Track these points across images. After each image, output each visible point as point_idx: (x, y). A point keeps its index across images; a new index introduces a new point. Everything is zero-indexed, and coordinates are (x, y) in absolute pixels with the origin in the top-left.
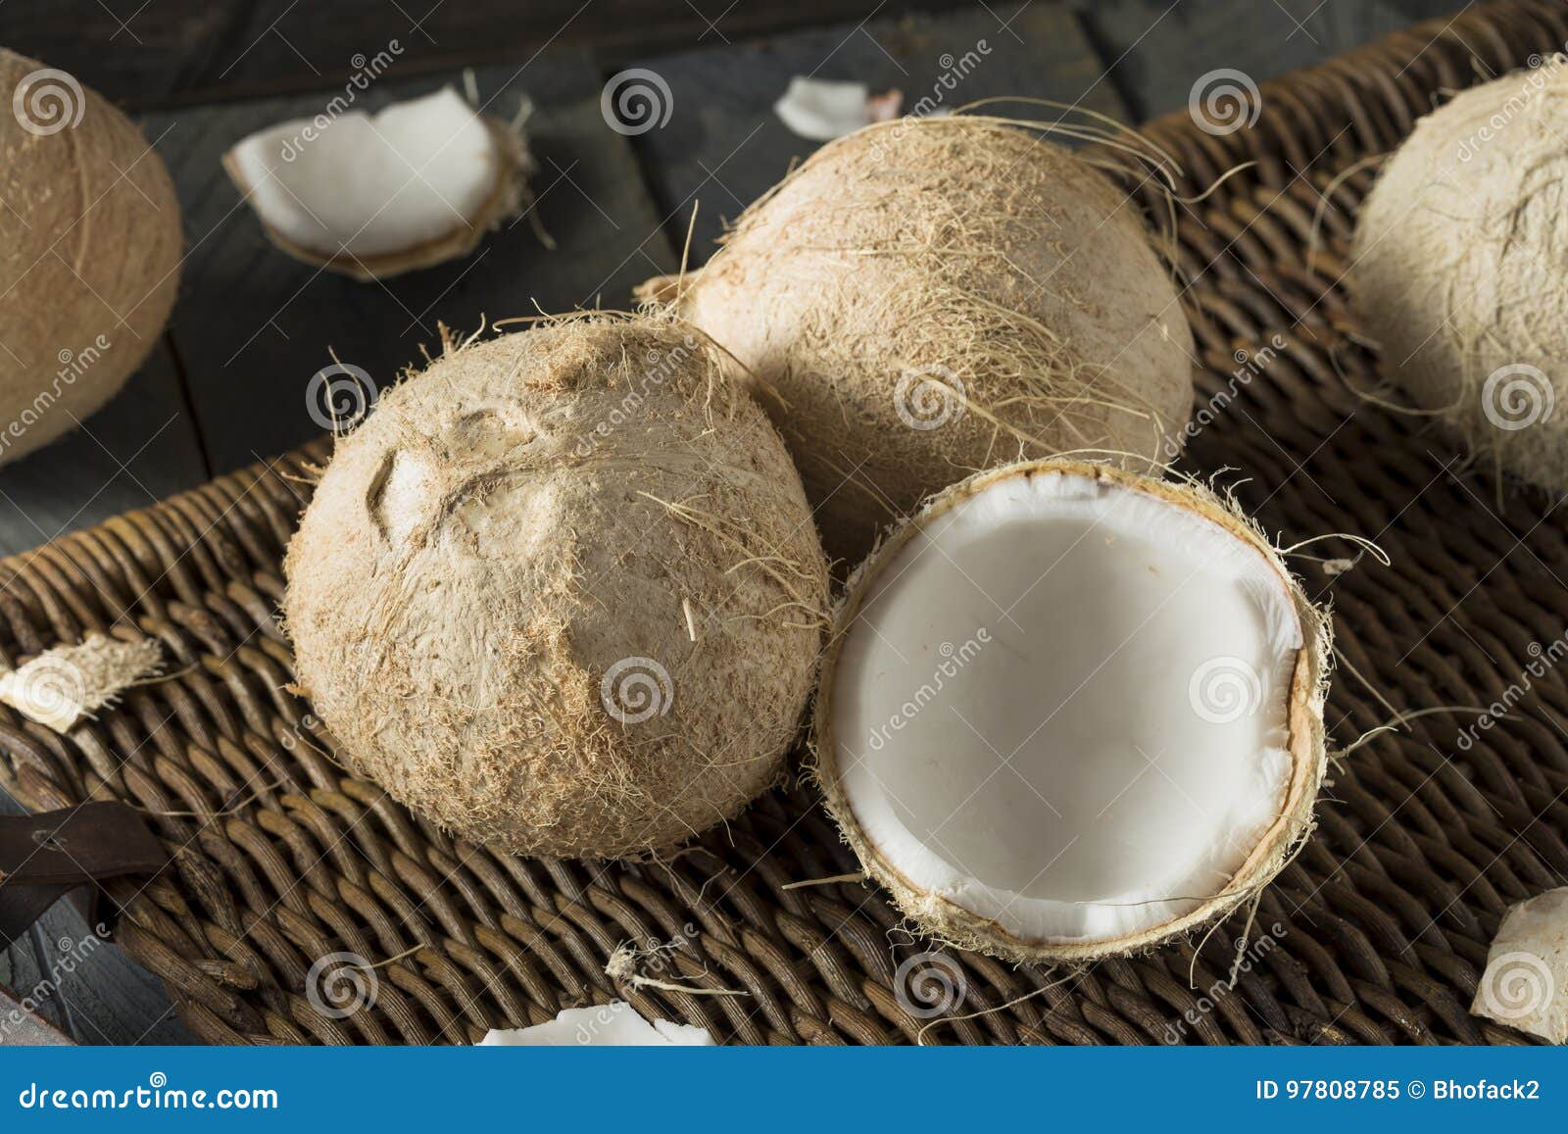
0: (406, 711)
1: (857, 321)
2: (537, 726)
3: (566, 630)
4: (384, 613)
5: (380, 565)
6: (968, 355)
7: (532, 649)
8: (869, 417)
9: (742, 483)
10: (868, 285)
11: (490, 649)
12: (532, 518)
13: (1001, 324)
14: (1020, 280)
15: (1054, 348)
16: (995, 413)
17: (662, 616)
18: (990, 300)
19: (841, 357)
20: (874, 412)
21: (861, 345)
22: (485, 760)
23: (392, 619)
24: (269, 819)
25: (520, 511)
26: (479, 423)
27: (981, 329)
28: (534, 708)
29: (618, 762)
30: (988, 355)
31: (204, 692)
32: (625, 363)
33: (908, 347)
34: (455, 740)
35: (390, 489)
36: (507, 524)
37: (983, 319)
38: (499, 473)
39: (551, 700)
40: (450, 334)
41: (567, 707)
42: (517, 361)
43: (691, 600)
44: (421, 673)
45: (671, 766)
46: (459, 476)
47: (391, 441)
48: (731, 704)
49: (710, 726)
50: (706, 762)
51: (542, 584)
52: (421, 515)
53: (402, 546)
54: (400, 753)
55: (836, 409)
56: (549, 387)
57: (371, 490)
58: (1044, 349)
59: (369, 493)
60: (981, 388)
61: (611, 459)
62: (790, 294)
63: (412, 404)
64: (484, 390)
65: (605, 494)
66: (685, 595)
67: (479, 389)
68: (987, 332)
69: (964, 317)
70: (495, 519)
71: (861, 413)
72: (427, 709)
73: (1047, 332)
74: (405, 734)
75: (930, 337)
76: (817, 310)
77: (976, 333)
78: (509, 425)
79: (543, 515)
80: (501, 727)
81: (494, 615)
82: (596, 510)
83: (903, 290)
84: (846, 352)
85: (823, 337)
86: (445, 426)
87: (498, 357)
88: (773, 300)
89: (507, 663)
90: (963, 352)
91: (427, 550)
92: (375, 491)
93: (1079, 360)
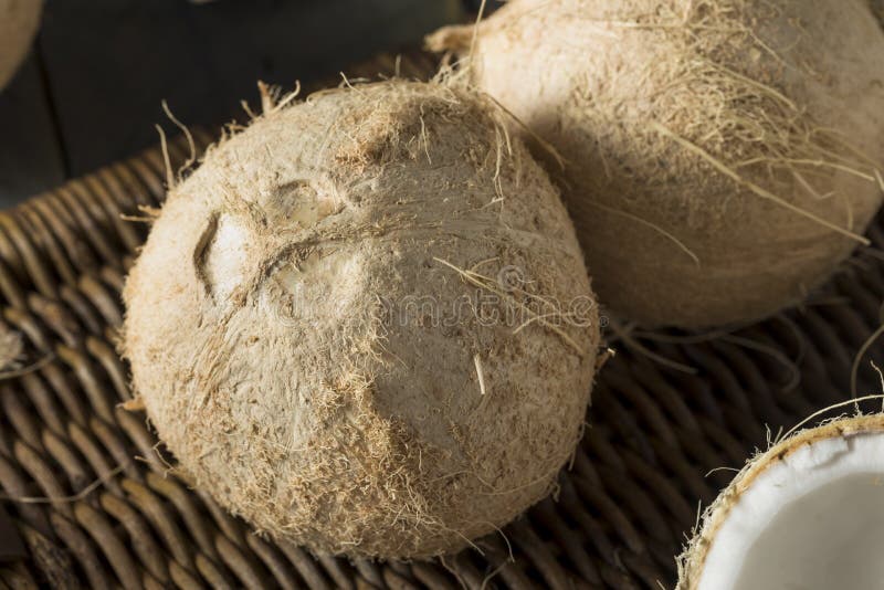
0: (228, 444)
1: (621, 86)
2: (344, 465)
3: (371, 385)
4: (208, 361)
5: (205, 318)
6: (717, 121)
7: (340, 400)
8: (628, 170)
9: (525, 244)
10: (631, 54)
11: (302, 400)
12: (341, 284)
13: (746, 94)
14: (765, 55)
15: (792, 116)
16: (739, 171)
17: (456, 370)
18: (737, 71)
19: (605, 117)
20: (632, 166)
21: (622, 109)
22: (297, 490)
23: (215, 366)
24: (111, 504)
25: (330, 276)
26: (294, 192)
27: (729, 98)
28: (341, 450)
29: (414, 496)
30: (734, 121)
31: (57, 381)
32: (424, 134)
33: (664, 112)
34: (270, 472)
35: (214, 247)
36: (319, 288)
37: (731, 89)
38: (312, 242)
39: (357, 443)
40: (268, 90)
41: (371, 450)
42: (328, 132)
43: (481, 356)
44: (242, 414)
45: (461, 496)
46: (275, 243)
47: (216, 202)
48: (515, 442)
49: (496, 461)
50: (491, 491)
51: (349, 343)
52: (242, 276)
53: (225, 304)
54: (222, 475)
55: (600, 163)
56: (357, 160)
57: (197, 248)
58: (783, 115)
59: (196, 252)
60: (727, 149)
61: (412, 228)
62: (562, 57)
63: (235, 167)
64: (299, 160)
65: (407, 261)
66: (476, 351)
67: (294, 159)
68: (734, 101)
69: (714, 88)
70: (309, 283)
71: (622, 167)
72: (246, 445)
73: (786, 100)
74: (227, 462)
75: (684, 104)
76: (585, 75)
77: (726, 102)
78: (321, 194)
79: (351, 282)
80: (312, 464)
81: (306, 370)
82: (398, 277)
83: (661, 60)
84: (609, 112)
85: (590, 98)
86: (264, 194)
87: (310, 126)
88: (547, 60)
89: (317, 411)
90: (713, 118)
91: (247, 309)
92: (202, 248)
93: (813, 124)
